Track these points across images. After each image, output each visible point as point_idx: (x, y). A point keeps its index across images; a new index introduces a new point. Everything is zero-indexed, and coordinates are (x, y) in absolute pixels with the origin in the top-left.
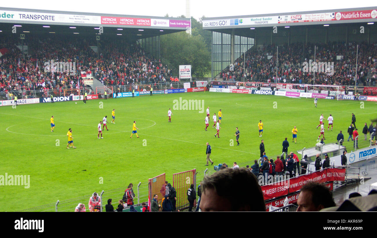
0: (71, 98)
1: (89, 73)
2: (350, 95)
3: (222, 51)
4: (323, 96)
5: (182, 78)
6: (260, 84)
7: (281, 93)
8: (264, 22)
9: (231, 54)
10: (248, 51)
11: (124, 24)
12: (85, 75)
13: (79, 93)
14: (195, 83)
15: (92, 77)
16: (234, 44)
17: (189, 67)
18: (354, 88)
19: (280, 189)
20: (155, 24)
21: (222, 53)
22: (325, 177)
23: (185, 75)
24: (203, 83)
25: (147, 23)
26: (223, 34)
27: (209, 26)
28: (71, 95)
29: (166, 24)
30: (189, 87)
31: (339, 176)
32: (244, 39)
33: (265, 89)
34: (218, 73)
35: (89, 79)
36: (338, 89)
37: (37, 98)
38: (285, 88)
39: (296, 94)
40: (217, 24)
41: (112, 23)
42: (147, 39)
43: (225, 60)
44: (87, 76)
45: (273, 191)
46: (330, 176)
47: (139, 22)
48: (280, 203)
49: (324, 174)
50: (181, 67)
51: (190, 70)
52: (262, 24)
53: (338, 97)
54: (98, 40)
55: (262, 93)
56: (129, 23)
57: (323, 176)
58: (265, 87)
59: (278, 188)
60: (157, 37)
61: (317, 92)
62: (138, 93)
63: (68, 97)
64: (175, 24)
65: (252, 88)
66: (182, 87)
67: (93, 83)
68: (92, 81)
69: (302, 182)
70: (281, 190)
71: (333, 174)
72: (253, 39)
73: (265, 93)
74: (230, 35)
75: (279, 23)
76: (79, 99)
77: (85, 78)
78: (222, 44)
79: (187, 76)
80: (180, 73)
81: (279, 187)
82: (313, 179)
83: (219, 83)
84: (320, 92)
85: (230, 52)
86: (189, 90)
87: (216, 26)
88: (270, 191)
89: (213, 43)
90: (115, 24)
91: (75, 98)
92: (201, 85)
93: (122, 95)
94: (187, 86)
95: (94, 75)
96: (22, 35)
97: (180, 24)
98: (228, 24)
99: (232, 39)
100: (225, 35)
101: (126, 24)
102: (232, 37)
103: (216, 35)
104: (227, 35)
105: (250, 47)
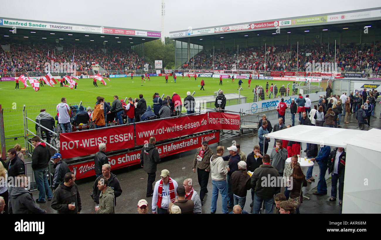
0: (82, 77)
1: (97, 63)
2: (261, 77)
3: (182, 52)
4: (244, 77)
5: (156, 68)
6: (203, 71)
7: (216, 76)
8: (206, 32)
9: (188, 54)
10: (199, 53)
11: (117, 33)
12: (94, 64)
13: (87, 74)
14: (164, 71)
15: (99, 66)
16: (190, 49)
17: (161, 61)
18: (264, 72)
19: (114, 139)
20: (138, 34)
21: (182, 54)
22: (205, 124)
23: (158, 66)
24: (169, 71)
25: (133, 33)
26: (183, 42)
27: (173, 36)
28: (82, 75)
29: (145, 35)
30: (160, 73)
31: (232, 124)
32: (196, 46)
33: (207, 74)
34: (179, 66)
35: (96, 67)
36: (253, 73)
37: (59, 76)
38: (220, 73)
39: (226, 77)
40: (178, 35)
41: (110, 32)
42: (137, 45)
43: (184, 58)
44: (96, 65)
45: (98, 142)
46: (214, 123)
47: (127, 33)
48: (117, 161)
49: (203, 119)
50: (156, 62)
51: (162, 63)
52: (205, 33)
53: (253, 78)
54: (104, 44)
55: (204, 76)
56: (121, 33)
57: (202, 121)
58: (207, 72)
59: (112, 138)
60: (142, 44)
61: (239, 75)
62: (126, 75)
63: (80, 76)
64: (151, 34)
65: (199, 74)
66: (155, 73)
67: (99, 69)
68: (98, 68)
69: (163, 129)
70: (117, 140)
71: (219, 120)
72: (202, 46)
73: (206, 76)
74: (187, 43)
75: (215, 32)
76: (87, 78)
77: (94, 66)
78: (182, 48)
79: (160, 67)
80: (155, 65)
81: (113, 136)
82: (184, 125)
83: (179, 71)
84: (240, 75)
85: (187, 53)
86: (160, 75)
87: (177, 36)
88: (91, 142)
89: (176, 47)
90: (112, 33)
91: (84, 77)
92: (168, 72)
93: (115, 76)
94: (158, 72)
95: (100, 65)
96: (57, 40)
97: (154, 35)
98: (184, 35)
99: (189, 45)
100: (183, 43)
101: (119, 34)
102: (189, 44)
103: (179, 43)
104: (185, 43)
105: (200, 51)
